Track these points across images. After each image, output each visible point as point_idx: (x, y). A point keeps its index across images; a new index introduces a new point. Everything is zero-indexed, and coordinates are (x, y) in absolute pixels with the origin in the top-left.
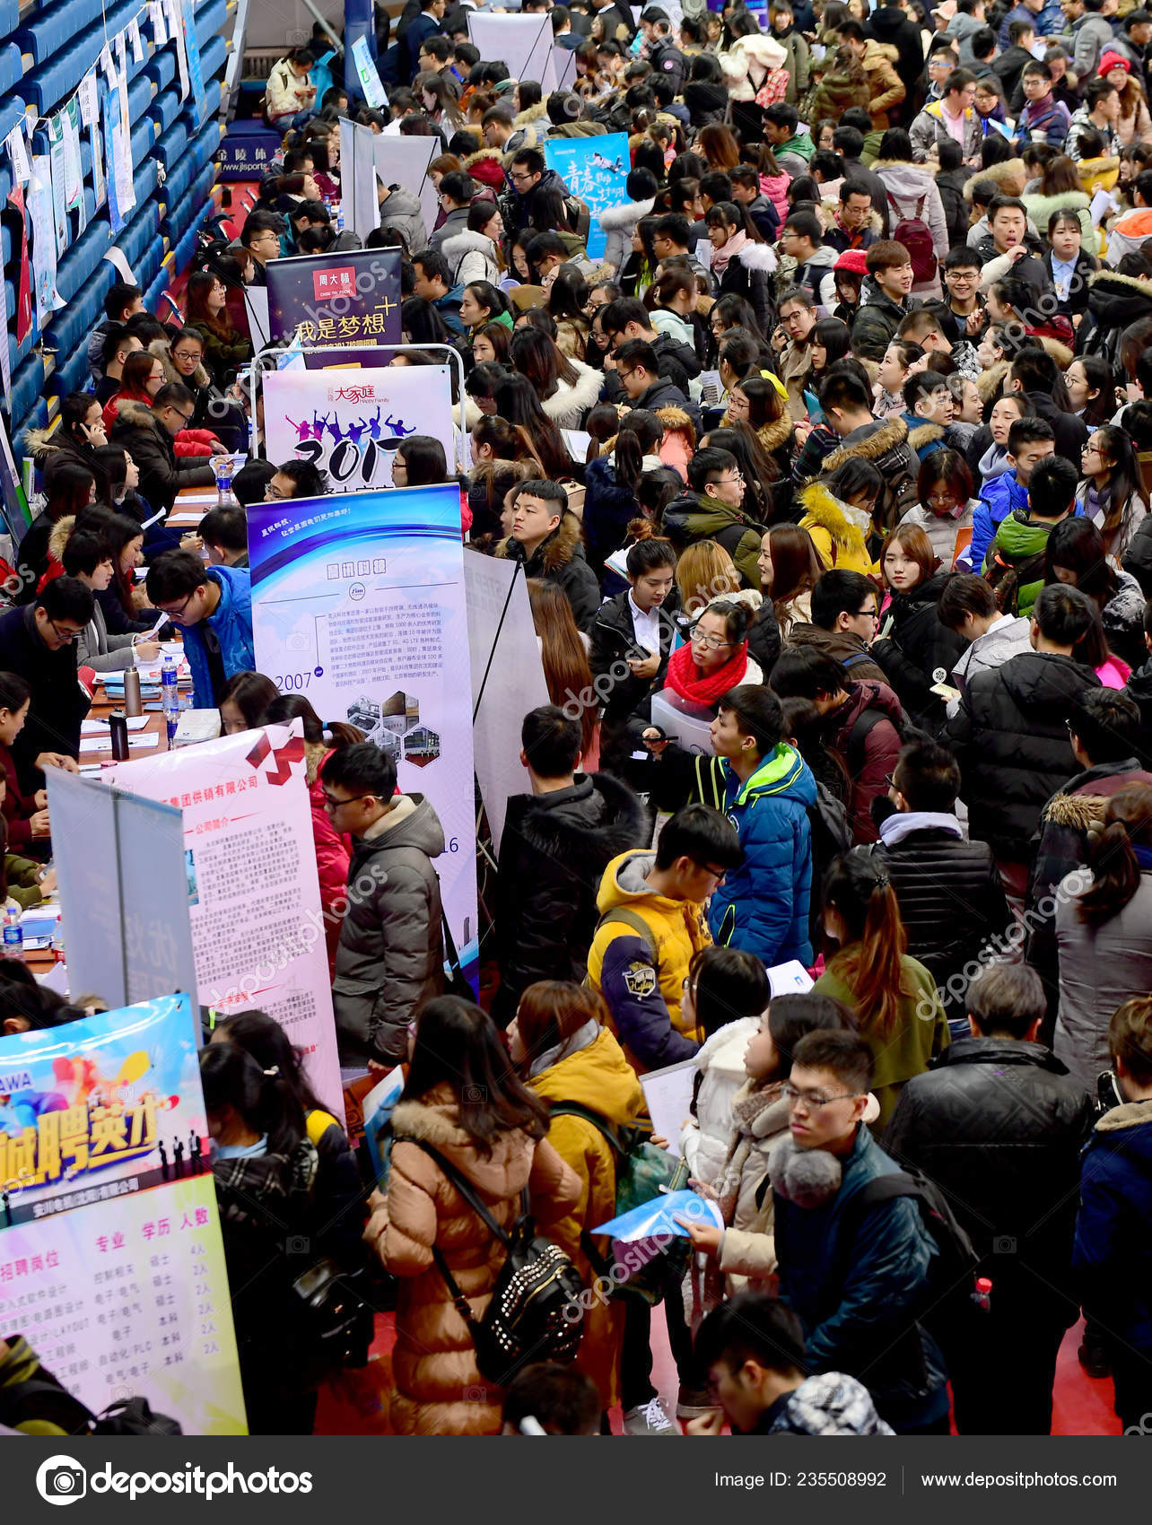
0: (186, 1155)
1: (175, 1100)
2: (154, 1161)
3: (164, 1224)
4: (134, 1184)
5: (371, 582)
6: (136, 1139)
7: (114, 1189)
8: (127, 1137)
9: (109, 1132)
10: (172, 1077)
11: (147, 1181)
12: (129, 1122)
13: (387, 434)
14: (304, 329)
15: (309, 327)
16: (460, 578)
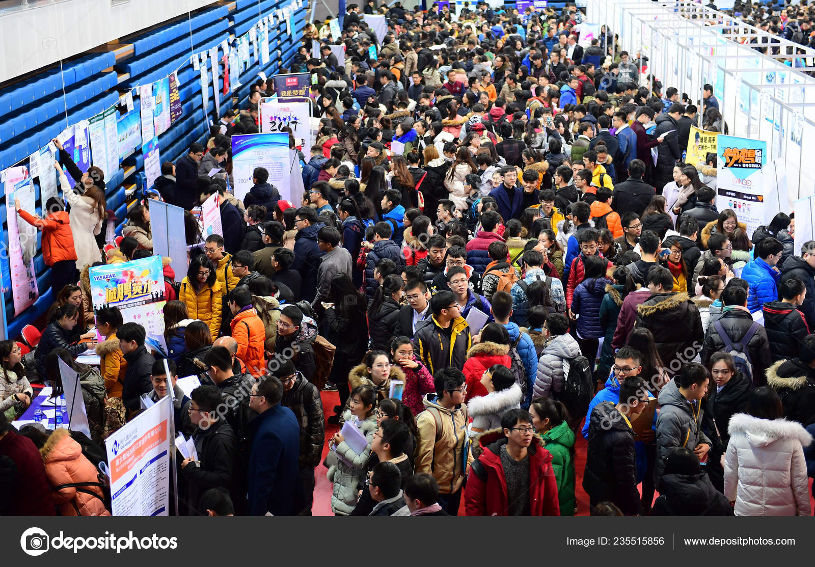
0: (159, 296)
1: (156, 282)
2: (150, 297)
3: (152, 313)
4: (144, 302)
5: (265, 156)
6: (145, 291)
7: (138, 304)
8: (142, 291)
9: (137, 289)
10: (155, 276)
11: (147, 302)
12: (143, 287)
13: (293, 120)
14: (283, 93)
15: (285, 92)
16: (288, 156)
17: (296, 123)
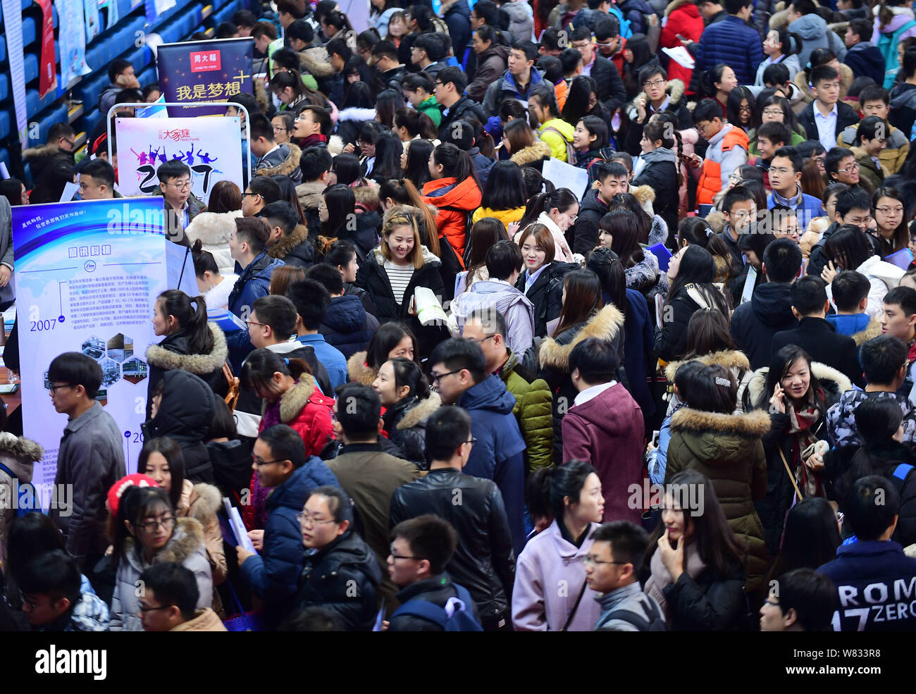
13: (198, 162)
14: (183, 91)
15: (187, 89)
16: (163, 259)
17: (208, 169)
